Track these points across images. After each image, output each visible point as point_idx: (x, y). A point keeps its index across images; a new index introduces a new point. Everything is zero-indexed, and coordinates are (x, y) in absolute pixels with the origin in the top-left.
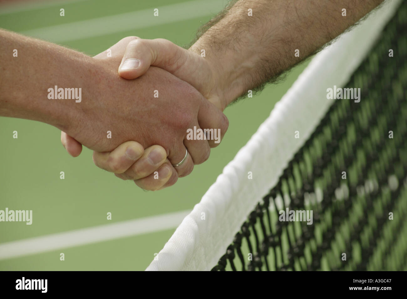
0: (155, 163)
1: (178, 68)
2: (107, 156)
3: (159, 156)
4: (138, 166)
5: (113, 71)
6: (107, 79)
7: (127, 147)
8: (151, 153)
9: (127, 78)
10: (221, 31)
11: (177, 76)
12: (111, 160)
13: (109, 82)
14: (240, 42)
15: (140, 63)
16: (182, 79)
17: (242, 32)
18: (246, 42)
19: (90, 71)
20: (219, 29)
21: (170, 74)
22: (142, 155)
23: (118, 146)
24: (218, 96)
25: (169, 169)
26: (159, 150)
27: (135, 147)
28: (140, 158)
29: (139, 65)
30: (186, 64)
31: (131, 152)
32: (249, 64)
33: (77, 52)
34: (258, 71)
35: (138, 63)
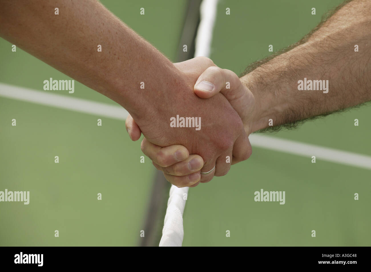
0: (192, 169)
1: (236, 99)
2: (159, 150)
3: (198, 164)
4: (178, 167)
5: (190, 86)
6: (184, 92)
7: (178, 150)
8: (192, 160)
9: (199, 96)
10: (268, 75)
11: (232, 105)
12: (161, 154)
13: (185, 94)
14: (280, 90)
15: (214, 89)
16: (234, 108)
17: (284, 82)
18: (284, 92)
19: (175, 81)
20: (267, 73)
21: (228, 101)
22: (186, 159)
23: (170, 145)
24: (249, 127)
25: (199, 176)
26: (200, 160)
27: (184, 151)
28: (182, 161)
29: (213, 90)
30: (242, 98)
31: (179, 154)
32: (279, 109)
33: (170, 61)
34: (282, 115)
35: (213, 87)
